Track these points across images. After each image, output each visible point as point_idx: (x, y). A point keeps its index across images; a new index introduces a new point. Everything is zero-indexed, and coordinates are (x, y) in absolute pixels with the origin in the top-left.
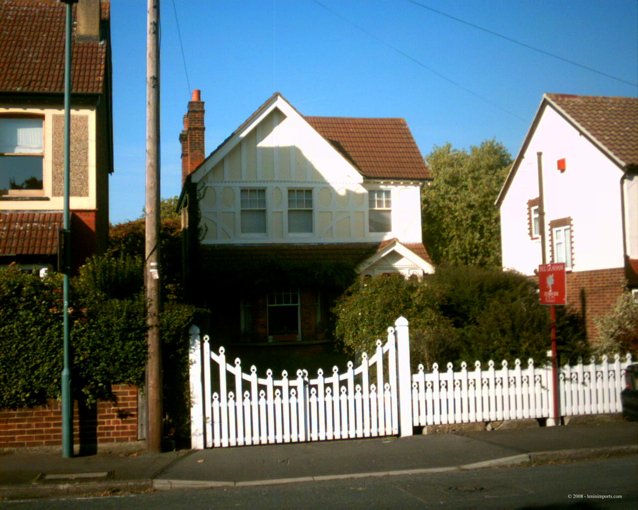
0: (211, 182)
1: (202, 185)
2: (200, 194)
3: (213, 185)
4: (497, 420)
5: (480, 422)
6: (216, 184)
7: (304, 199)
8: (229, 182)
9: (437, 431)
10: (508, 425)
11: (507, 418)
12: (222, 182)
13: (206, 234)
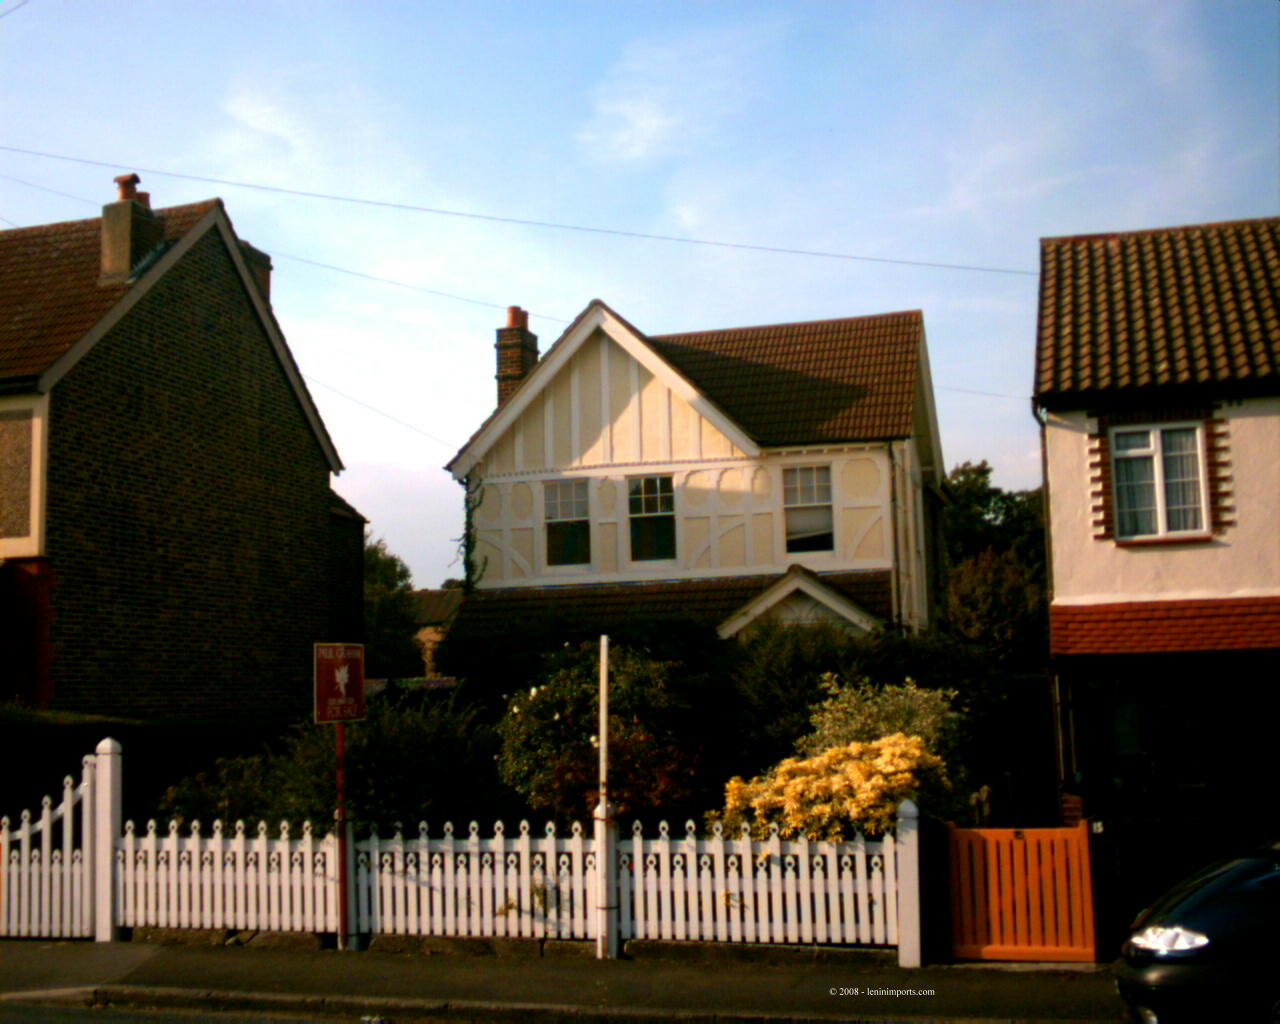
0: (492, 476)
1: (477, 481)
2: (475, 500)
3: (494, 481)
4: (246, 929)
5: (218, 930)
6: (502, 480)
7: (659, 495)
8: (522, 473)
9: (149, 937)
10: (266, 938)
11: (264, 926)
12: (510, 475)
13: (484, 570)
